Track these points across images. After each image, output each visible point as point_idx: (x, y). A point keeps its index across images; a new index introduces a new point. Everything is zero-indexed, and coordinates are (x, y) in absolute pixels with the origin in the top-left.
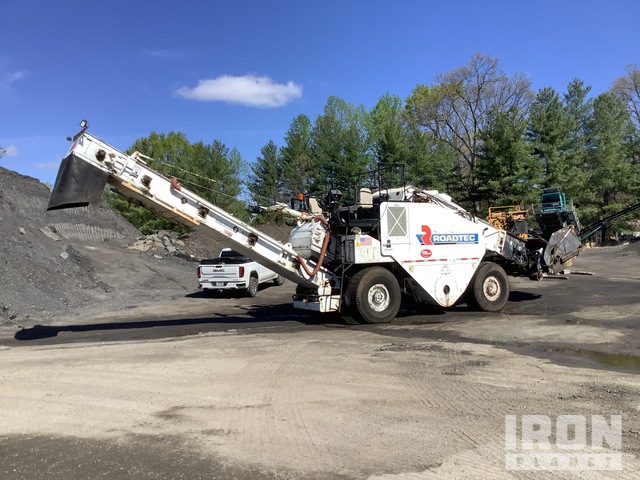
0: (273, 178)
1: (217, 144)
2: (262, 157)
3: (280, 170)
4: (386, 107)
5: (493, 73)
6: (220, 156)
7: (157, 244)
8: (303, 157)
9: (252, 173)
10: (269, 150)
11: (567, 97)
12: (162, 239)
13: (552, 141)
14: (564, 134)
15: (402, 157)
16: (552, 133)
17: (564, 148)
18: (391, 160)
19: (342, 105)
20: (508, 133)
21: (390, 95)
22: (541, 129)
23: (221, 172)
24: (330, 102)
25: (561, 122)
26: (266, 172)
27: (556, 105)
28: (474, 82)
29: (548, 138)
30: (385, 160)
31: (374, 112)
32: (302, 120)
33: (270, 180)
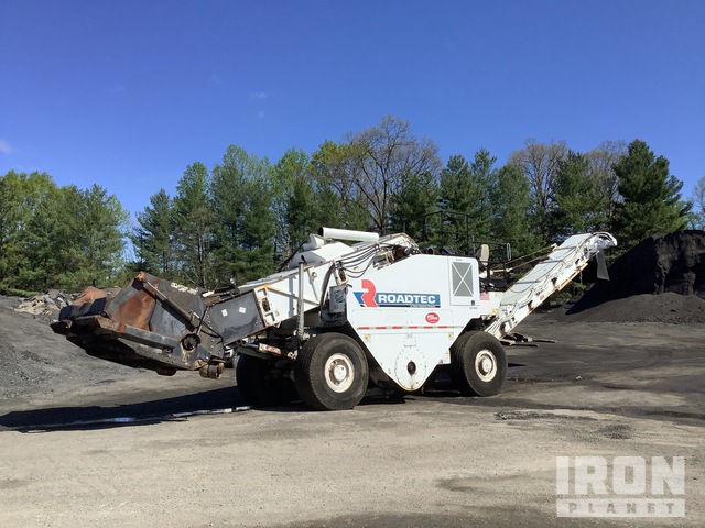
0: (164, 231)
1: (96, 189)
2: (152, 207)
3: (172, 223)
4: (292, 161)
5: (404, 137)
6: (100, 203)
7: (51, 306)
8: (201, 210)
9: (139, 225)
10: (160, 199)
11: (474, 166)
12: (56, 300)
13: (463, 207)
14: (473, 203)
15: (313, 216)
16: (463, 201)
17: (474, 216)
18: (301, 218)
19: (244, 156)
20: (422, 197)
21: (296, 150)
22: (452, 196)
23: (101, 221)
24: (231, 150)
25: (471, 191)
26: (156, 224)
27: (465, 173)
28: (384, 144)
29: (459, 205)
30: (295, 218)
31: (279, 166)
32: (198, 169)
33: (161, 234)
